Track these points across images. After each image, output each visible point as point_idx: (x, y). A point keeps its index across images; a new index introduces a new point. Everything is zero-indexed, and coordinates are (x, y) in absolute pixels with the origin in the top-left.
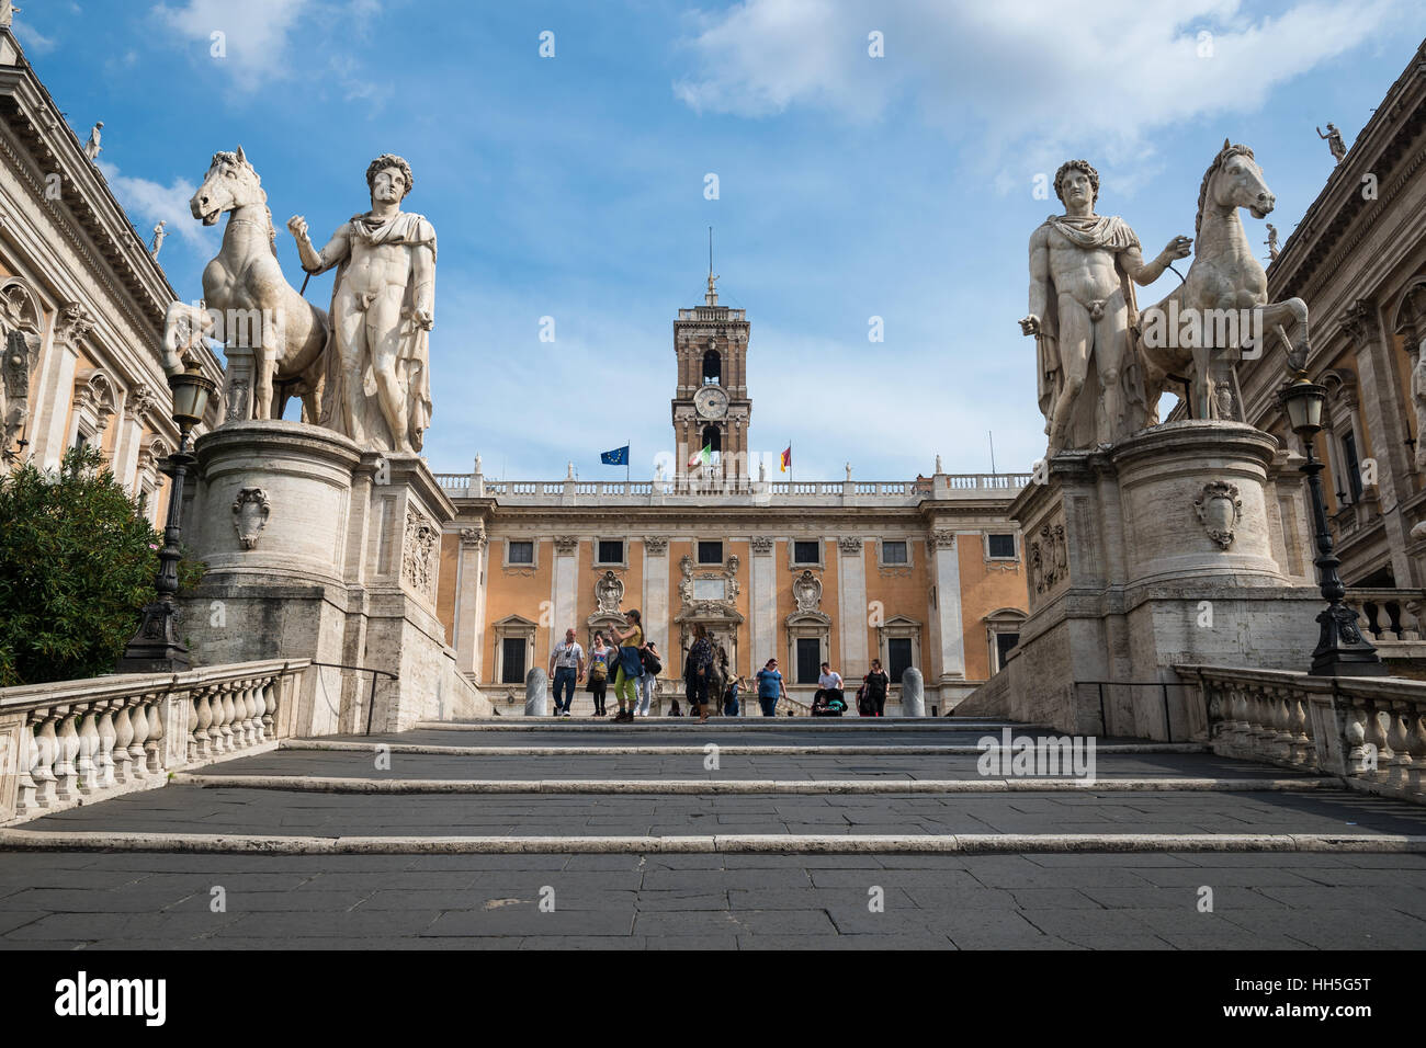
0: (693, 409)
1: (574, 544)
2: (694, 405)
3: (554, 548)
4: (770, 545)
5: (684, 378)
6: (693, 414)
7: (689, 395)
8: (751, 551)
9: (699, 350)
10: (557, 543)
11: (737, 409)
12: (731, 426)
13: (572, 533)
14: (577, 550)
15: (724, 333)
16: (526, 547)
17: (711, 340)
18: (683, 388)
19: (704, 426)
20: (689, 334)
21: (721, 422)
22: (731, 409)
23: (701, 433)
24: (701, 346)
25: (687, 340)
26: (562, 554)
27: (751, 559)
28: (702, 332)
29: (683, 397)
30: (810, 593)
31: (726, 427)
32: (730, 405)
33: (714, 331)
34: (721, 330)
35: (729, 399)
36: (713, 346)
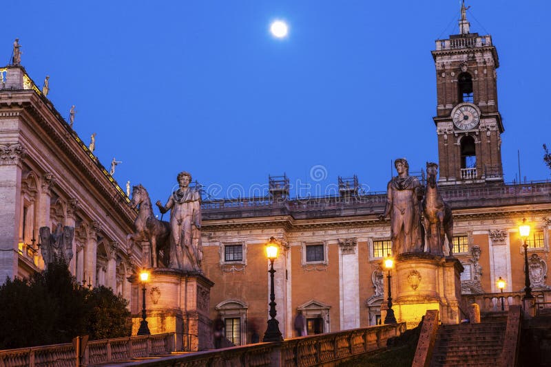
0: (451, 124)
1: (354, 244)
2: (451, 120)
3: (340, 248)
4: (505, 235)
5: (442, 97)
6: (452, 128)
7: (447, 112)
8: (490, 240)
9: (453, 74)
10: (341, 244)
11: (487, 120)
12: (483, 135)
13: (353, 236)
14: (357, 248)
15: (474, 57)
16: (319, 249)
17: (462, 65)
18: (441, 107)
19: (461, 137)
20: (445, 61)
21: (475, 132)
22: (482, 121)
23: (458, 143)
24: (455, 71)
25: (443, 66)
26: (346, 252)
27: (490, 247)
28: (455, 58)
29: (442, 114)
30: (538, 271)
31: (479, 136)
32: (482, 117)
33: (465, 56)
34: (471, 55)
35: (480, 113)
36: (465, 69)
